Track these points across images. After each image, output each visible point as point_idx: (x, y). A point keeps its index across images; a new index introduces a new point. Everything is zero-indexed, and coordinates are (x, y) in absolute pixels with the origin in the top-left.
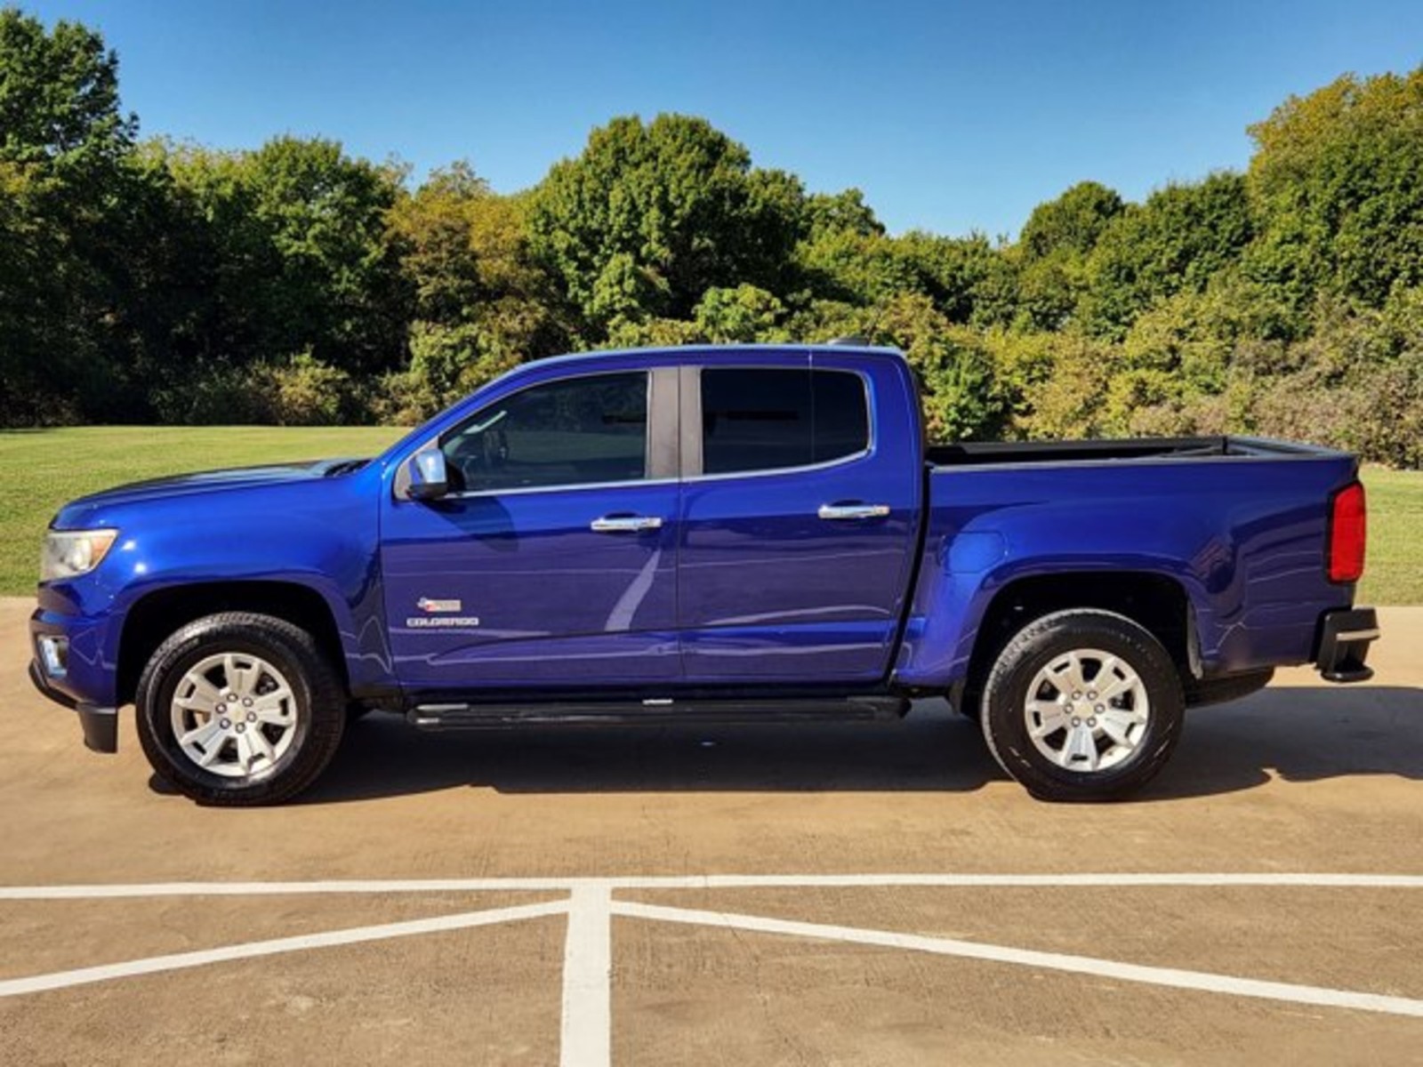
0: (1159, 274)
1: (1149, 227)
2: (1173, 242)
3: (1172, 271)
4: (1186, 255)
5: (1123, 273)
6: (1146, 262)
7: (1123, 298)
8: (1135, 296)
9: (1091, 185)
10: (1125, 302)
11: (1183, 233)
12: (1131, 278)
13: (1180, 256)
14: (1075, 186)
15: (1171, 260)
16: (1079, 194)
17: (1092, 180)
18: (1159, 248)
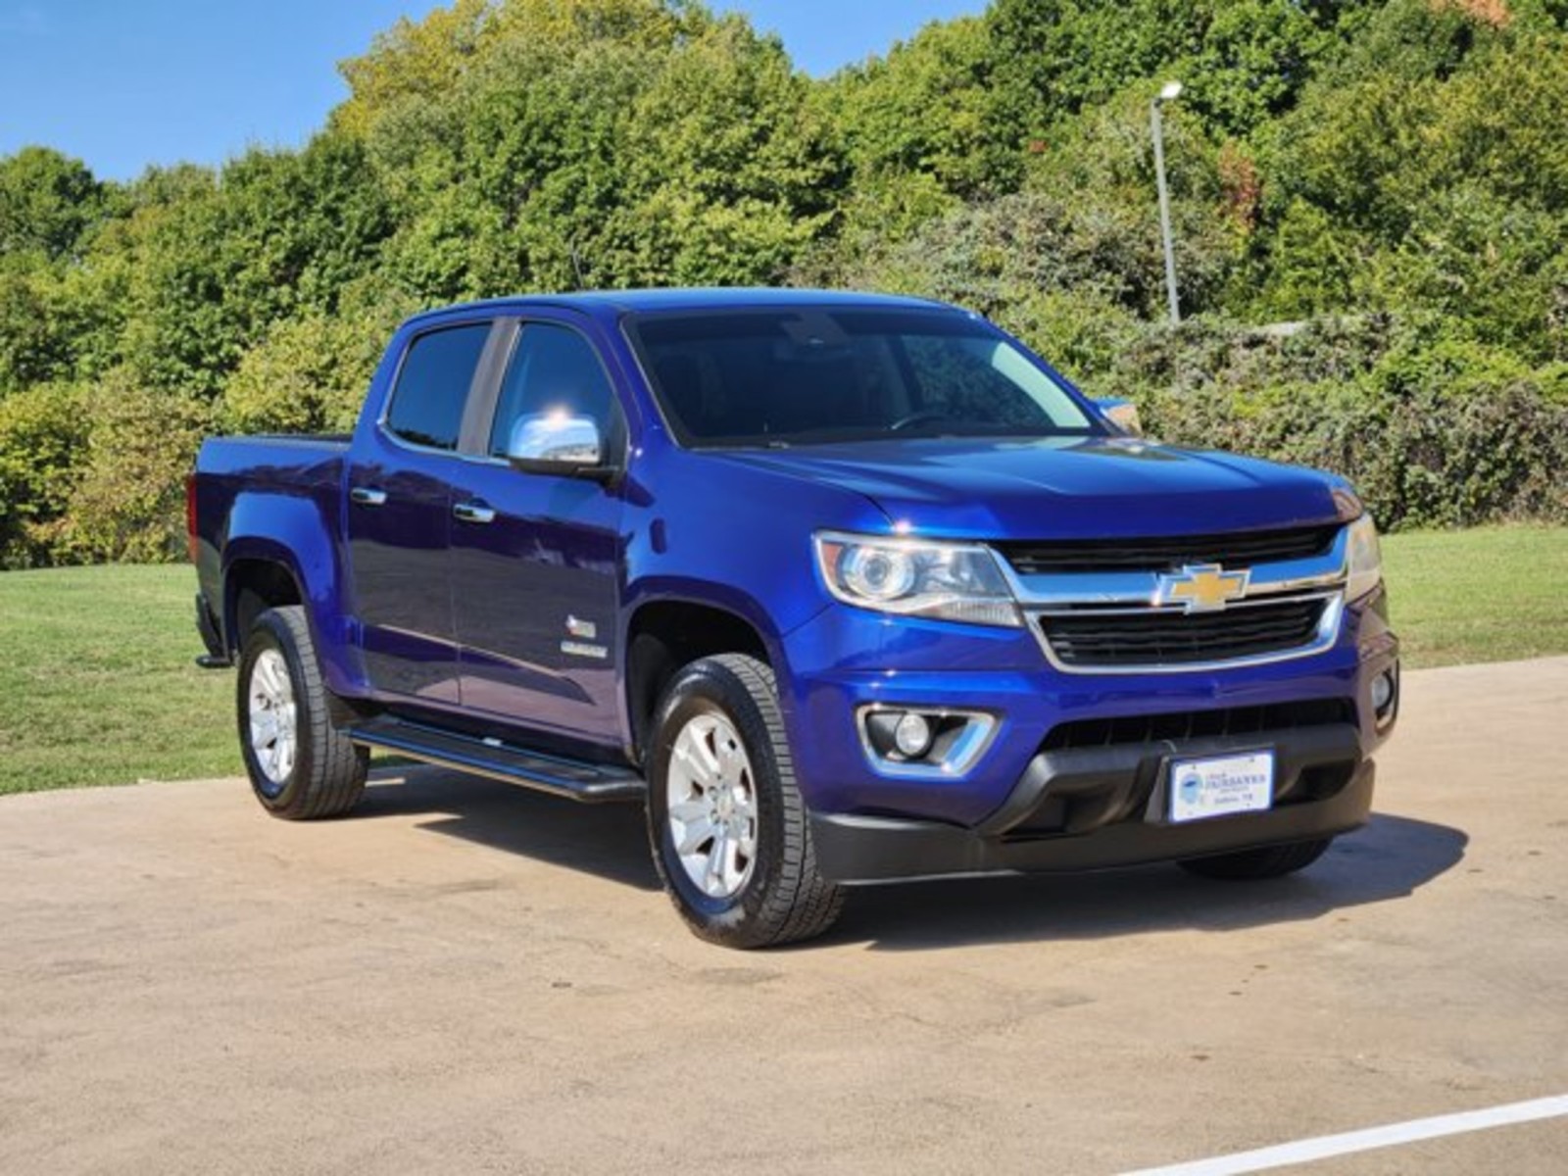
0: (258, 287)
1: (230, 214)
2: (274, 238)
3: (280, 281)
4: (299, 257)
5: (201, 284)
6: (238, 268)
7: (206, 324)
8: (224, 322)
9: (42, 153)
10: (210, 331)
11: (290, 223)
12: (214, 294)
13: (287, 258)
14: (15, 154)
15: (275, 265)
16: (26, 165)
17: (43, 145)
18: (251, 245)
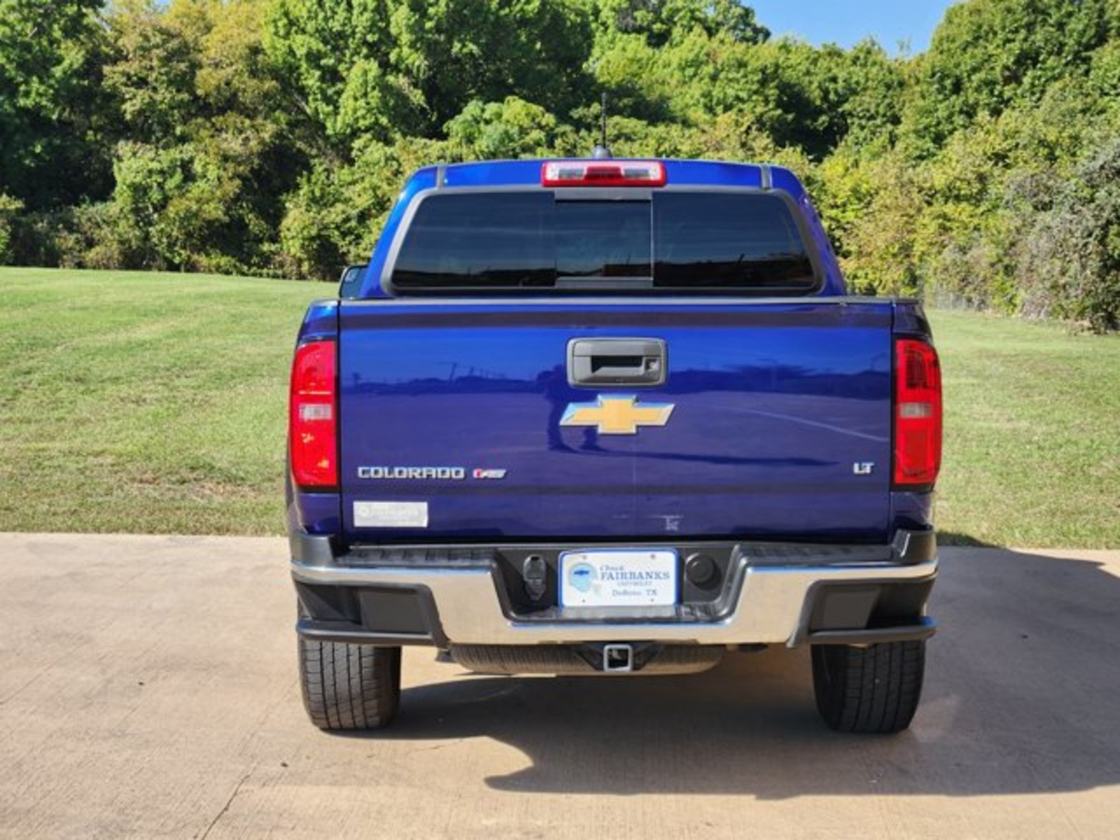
0: (990, 84)
1: (985, 28)
2: (1008, 46)
3: (1007, 81)
4: (1028, 59)
5: (948, 83)
6: (975, 70)
7: (946, 114)
8: (961, 112)
10: (949, 118)
11: (1023, 34)
12: (957, 88)
13: (1015, 63)
15: (1006, 68)
18: (995, 52)
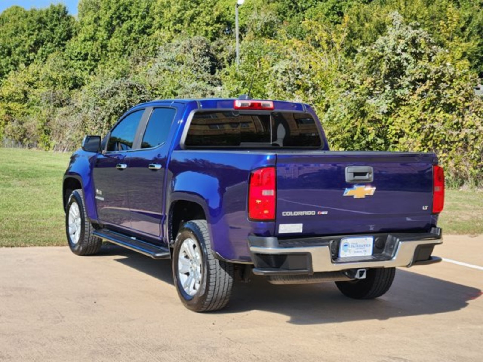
0: (23, 52)
1: (20, 28)
2: (31, 37)
3: (30, 52)
4: (38, 43)
5: (5, 51)
6: (17, 46)
7: (5, 64)
8: (11, 64)
10: (7, 66)
11: (36, 32)
12: (9, 54)
13: (35, 44)
14: (9, 8)
15: (30, 46)
18: (24, 39)
